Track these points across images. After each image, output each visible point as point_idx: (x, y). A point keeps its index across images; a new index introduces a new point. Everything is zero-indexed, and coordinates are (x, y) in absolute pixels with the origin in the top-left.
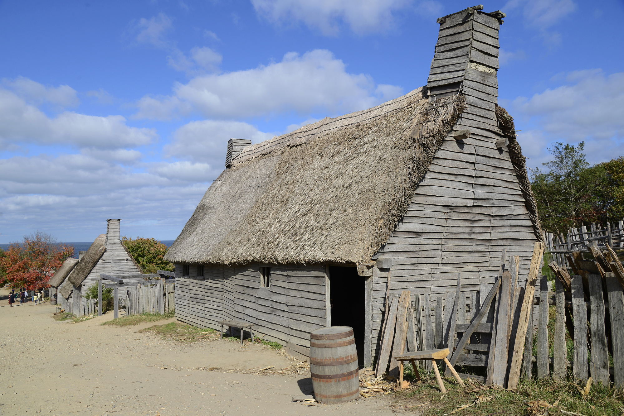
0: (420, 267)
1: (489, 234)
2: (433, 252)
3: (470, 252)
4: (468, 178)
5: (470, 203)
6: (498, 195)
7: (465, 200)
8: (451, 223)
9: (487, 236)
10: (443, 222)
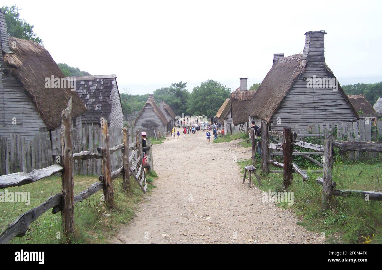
0: (291, 123)
1: (324, 112)
2: (296, 119)
3: (315, 119)
4: (311, 93)
5: (313, 101)
6: (327, 98)
7: (311, 101)
8: (304, 109)
9: (324, 113)
10: (300, 109)
